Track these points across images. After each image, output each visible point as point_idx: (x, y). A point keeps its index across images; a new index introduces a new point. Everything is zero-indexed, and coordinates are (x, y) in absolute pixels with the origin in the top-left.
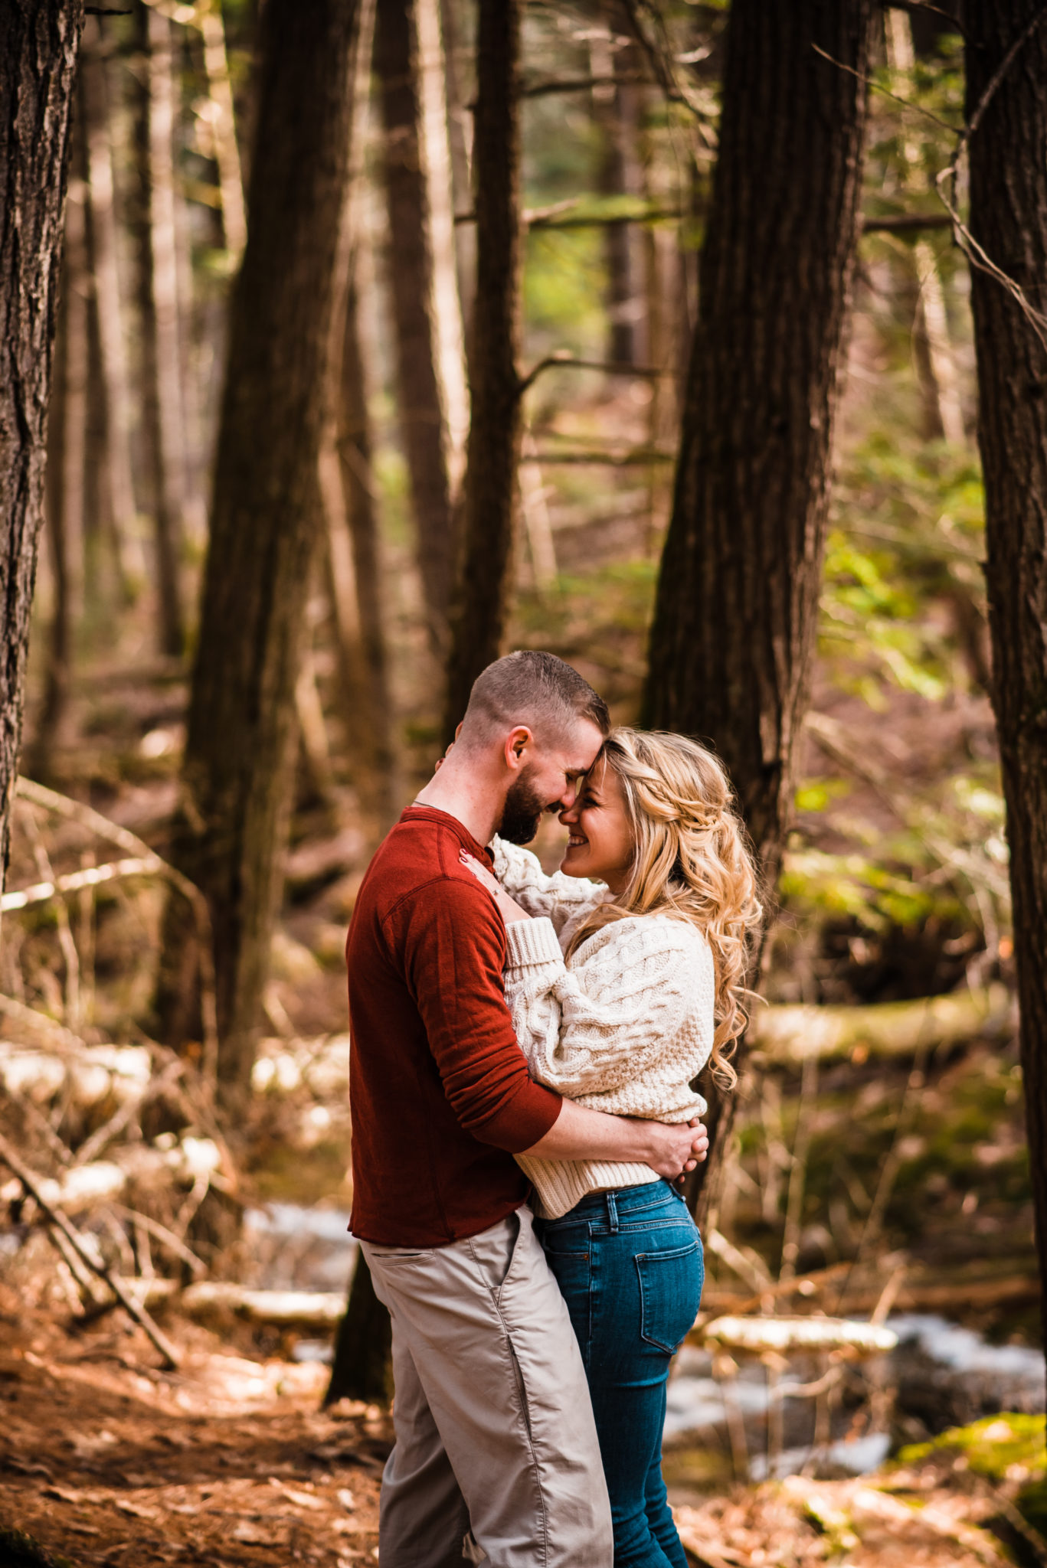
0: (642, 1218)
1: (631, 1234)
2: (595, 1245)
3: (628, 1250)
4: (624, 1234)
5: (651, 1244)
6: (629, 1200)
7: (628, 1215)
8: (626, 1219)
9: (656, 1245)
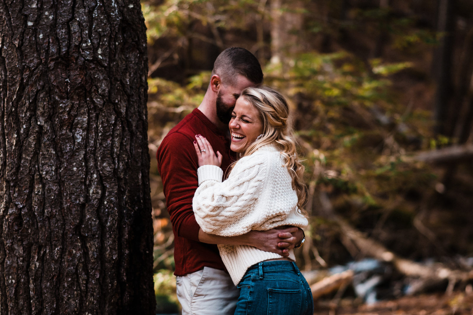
0: (273, 275)
1: (268, 280)
2: (253, 283)
3: (265, 286)
4: (265, 280)
5: (276, 286)
6: (268, 267)
7: (267, 272)
8: (266, 274)
9: (278, 286)
